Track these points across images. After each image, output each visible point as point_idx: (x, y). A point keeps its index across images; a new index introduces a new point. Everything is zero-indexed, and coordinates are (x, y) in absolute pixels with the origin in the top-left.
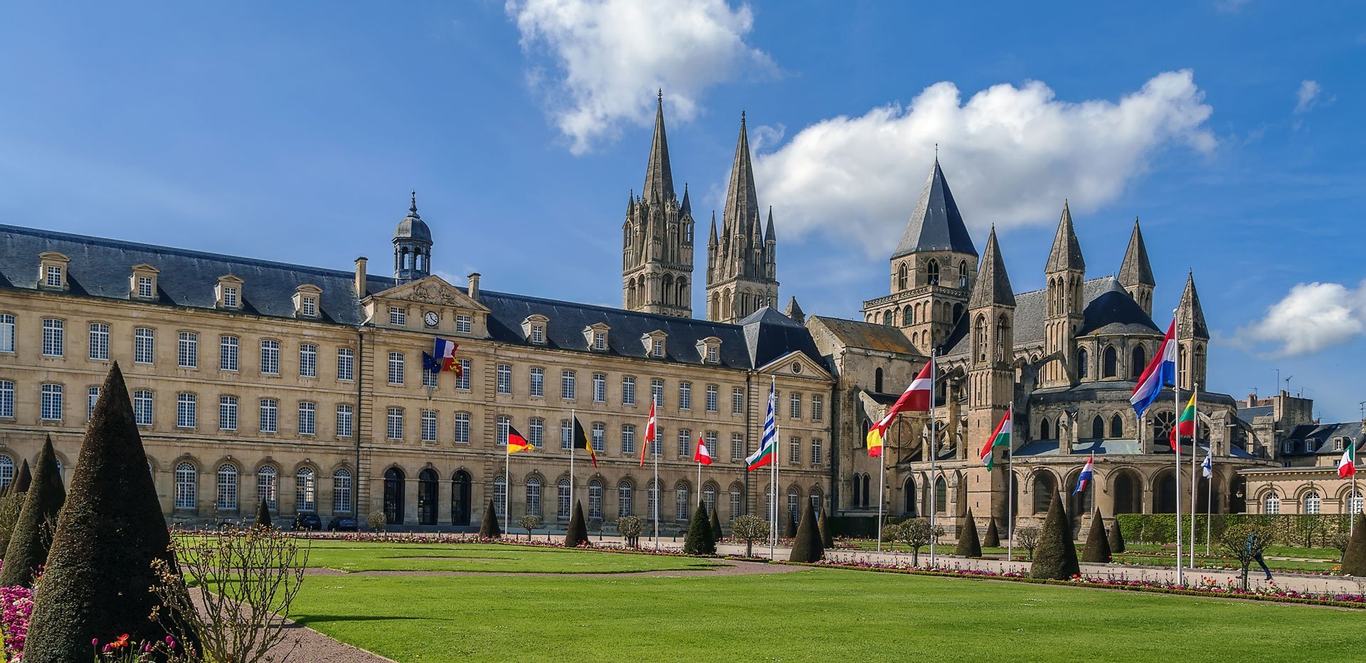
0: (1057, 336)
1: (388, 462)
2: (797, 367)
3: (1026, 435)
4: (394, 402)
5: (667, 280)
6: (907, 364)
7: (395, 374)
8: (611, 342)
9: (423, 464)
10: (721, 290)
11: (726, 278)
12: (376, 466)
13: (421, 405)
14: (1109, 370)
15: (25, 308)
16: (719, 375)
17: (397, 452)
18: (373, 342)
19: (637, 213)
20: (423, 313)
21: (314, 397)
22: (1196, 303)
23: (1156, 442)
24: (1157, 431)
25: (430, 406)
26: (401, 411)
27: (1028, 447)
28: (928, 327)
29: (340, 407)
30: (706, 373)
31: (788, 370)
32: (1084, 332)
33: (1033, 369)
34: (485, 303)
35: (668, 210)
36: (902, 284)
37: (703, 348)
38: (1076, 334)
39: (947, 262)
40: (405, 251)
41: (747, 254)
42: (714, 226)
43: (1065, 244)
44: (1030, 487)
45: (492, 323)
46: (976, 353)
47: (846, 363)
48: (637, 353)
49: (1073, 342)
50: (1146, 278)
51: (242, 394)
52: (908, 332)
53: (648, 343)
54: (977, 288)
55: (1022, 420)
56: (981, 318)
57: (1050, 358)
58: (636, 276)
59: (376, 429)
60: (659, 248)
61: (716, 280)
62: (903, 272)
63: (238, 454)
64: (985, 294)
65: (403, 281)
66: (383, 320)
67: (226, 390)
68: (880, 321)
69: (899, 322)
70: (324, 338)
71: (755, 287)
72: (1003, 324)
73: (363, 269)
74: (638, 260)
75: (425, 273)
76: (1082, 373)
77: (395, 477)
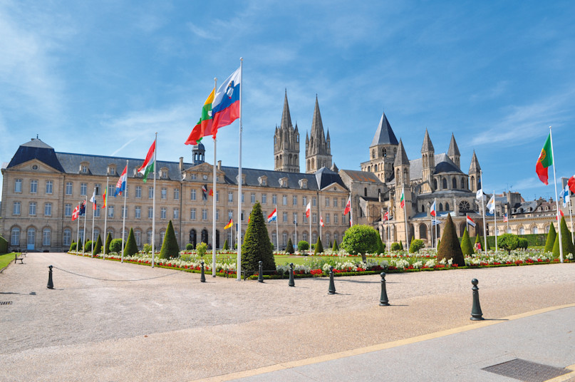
0: (426, 175)
1: (191, 227)
2: (335, 189)
3: (417, 210)
4: (193, 207)
5: (290, 156)
6: (376, 186)
7: (193, 197)
8: (268, 182)
9: (203, 228)
10: (311, 159)
11: (312, 154)
12: (187, 229)
13: (202, 207)
14: (445, 186)
15: (75, 180)
16: (307, 192)
17: (194, 224)
18: (185, 186)
19: (278, 132)
20: (202, 175)
21: (166, 206)
22: (476, 161)
23: (460, 212)
24: (461, 208)
25: (205, 207)
26: (195, 209)
27: (418, 214)
28: (383, 172)
29: (174, 209)
30: (303, 192)
31: (332, 190)
32: (435, 173)
33: (419, 187)
34: (224, 171)
35: (290, 131)
36: (373, 157)
37: (301, 183)
38: (433, 174)
39: (389, 149)
40: (196, 154)
41: (319, 146)
42: (307, 136)
43: (427, 143)
44: (418, 230)
45: (226, 178)
46: (397, 182)
47: (353, 187)
48: (277, 187)
49: (432, 176)
50: (457, 153)
51: (142, 205)
52: (376, 174)
53: (281, 182)
54: (396, 159)
55: (415, 205)
56: (398, 169)
57: (424, 183)
58: (279, 155)
59: (187, 216)
60: (287, 144)
61: (309, 155)
62: (373, 152)
63: (141, 226)
64: (399, 161)
65: (195, 165)
66: (189, 178)
67: (137, 205)
68: (367, 170)
69: (373, 170)
70: (169, 185)
71: (323, 157)
72: (406, 171)
73: (182, 161)
74: (279, 149)
75: (203, 161)
76: (436, 188)
77: (193, 232)
